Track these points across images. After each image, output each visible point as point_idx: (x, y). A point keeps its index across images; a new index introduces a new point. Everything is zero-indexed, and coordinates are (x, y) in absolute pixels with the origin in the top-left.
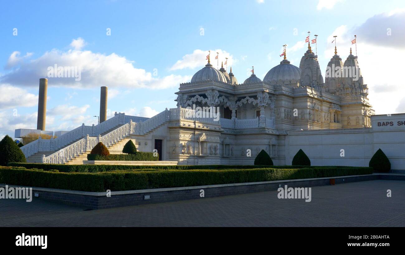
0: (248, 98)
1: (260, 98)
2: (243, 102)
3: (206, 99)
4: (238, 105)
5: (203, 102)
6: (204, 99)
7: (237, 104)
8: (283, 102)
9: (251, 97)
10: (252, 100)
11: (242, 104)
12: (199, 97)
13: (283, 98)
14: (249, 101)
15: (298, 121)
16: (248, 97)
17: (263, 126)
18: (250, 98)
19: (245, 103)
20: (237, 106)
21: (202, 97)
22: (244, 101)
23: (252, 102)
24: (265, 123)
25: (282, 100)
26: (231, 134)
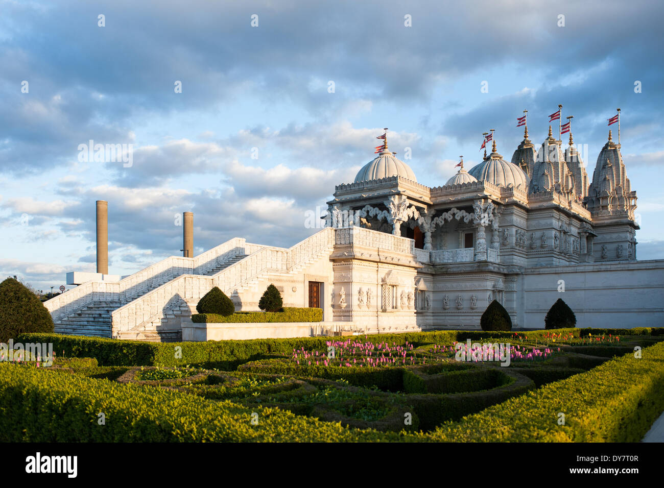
0: (456, 211)
1: (479, 211)
2: (445, 219)
3: (385, 212)
4: (436, 223)
5: (380, 217)
6: (380, 212)
7: (434, 222)
8: (515, 218)
9: (460, 209)
10: (463, 213)
11: (443, 222)
12: (372, 208)
13: (515, 211)
14: (456, 216)
15: (535, 250)
16: (455, 209)
17: (483, 258)
18: (458, 211)
19: (449, 220)
20: (435, 226)
21: (377, 209)
22: (448, 216)
23: (463, 218)
24: (487, 253)
25: (512, 213)
26: (427, 272)
